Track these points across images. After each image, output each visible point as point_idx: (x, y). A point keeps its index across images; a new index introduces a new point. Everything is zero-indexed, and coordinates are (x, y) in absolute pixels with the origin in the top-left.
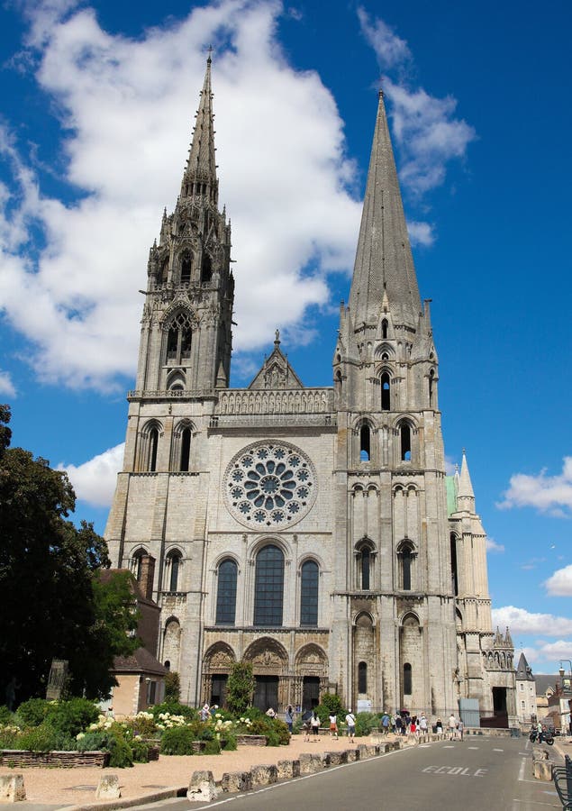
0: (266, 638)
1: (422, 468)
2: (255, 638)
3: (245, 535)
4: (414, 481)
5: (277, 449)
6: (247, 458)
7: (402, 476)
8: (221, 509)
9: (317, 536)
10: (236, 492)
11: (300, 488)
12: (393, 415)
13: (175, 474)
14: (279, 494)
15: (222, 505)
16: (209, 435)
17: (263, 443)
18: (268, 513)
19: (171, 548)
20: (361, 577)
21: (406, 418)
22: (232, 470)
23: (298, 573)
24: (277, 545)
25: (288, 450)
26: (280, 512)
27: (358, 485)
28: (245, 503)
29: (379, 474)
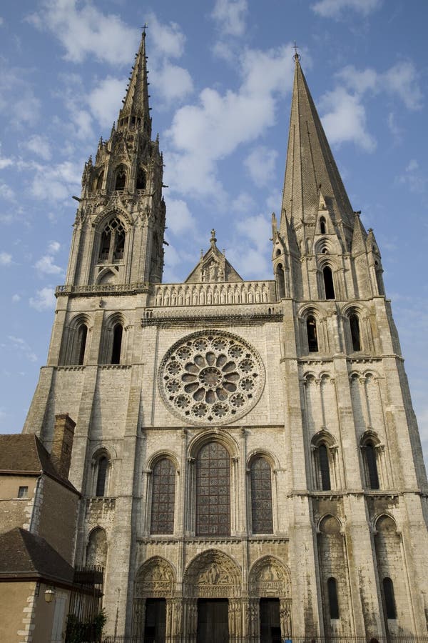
0: (212, 550)
1: (378, 354)
2: (199, 551)
3: (186, 430)
4: (371, 368)
5: (217, 340)
6: (184, 350)
7: (357, 363)
8: (156, 403)
9: (268, 430)
10: (173, 386)
11: (245, 380)
12: (341, 304)
13: (105, 367)
14: (221, 386)
15: (158, 399)
16: (143, 326)
17: (200, 334)
18: (210, 406)
19: (98, 447)
20: (320, 476)
21: (354, 307)
22: (168, 363)
23: (247, 473)
24: (220, 441)
25: (229, 340)
26: (223, 405)
27: (310, 373)
28: (184, 397)
29: (332, 361)
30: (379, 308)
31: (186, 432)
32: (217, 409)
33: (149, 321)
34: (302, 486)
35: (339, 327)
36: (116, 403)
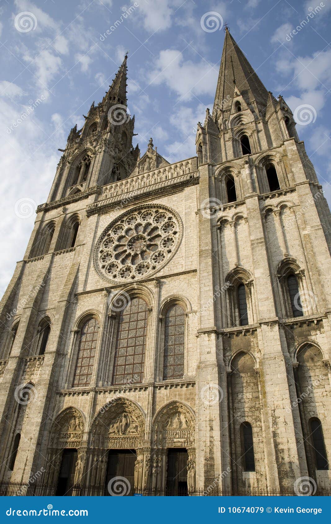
0: (120, 399)
1: (292, 185)
2: (108, 400)
3: (108, 290)
4: (285, 199)
5: (145, 213)
6: (119, 227)
7: (271, 198)
8: (90, 273)
9: (182, 277)
10: (106, 257)
11: (166, 239)
12: (254, 157)
13: (58, 254)
14: (145, 248)
15: (92, 269)
16: (88, 216)
17: (132, 211)
18: (134, 267)
19: (43, 316)
21: (269, 156)
22: (104, 240)
23: (160, 320)
24: (140, 296)
25: (154, 210)
26: (145, 264)
27: (224, 218)
28: (114, 264)
29: (246, 203)
30: (290, 148)
32: (140, 269)
33: (92, 211)
34: (211, 324)
35: (251, 174)
36: (61, 279)
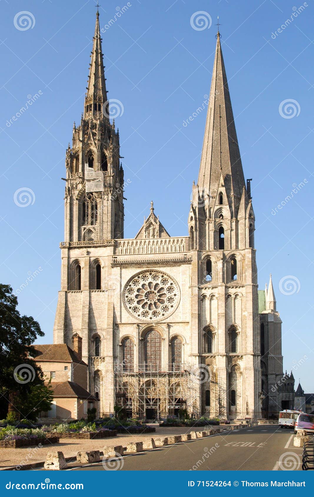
0: (152, 379)
1: (244, 283)
4: (238, 291)
5: (155, 275)
6: (136, 281)
7: (231, 288)
8: (122, 310)
9: (180, 324)
10: (130, 301)
11: (170, 298)
12: (226, 253)
13: (93, 291)
14: (157, 301)
15: (123, 308)
16: (112, 267)
17: (146, 271)
18: (151, 312)
19: (94, 333)
20: (207, 346)
21: (234, 254)
23: (169, 345)
24: (156, 330)
25: (161, 275)
26: (158, 311)
27: (205, 294)
28: (137, 307)
29: (218, 287)
30: (248, 255)
31: (138, 326)
32: (154, 313)
33: (115, 264)
34: (196, 352)
35: (223, 267)
36: (101, 311)
